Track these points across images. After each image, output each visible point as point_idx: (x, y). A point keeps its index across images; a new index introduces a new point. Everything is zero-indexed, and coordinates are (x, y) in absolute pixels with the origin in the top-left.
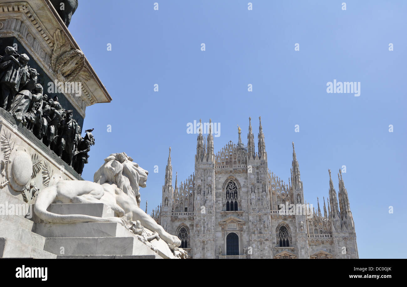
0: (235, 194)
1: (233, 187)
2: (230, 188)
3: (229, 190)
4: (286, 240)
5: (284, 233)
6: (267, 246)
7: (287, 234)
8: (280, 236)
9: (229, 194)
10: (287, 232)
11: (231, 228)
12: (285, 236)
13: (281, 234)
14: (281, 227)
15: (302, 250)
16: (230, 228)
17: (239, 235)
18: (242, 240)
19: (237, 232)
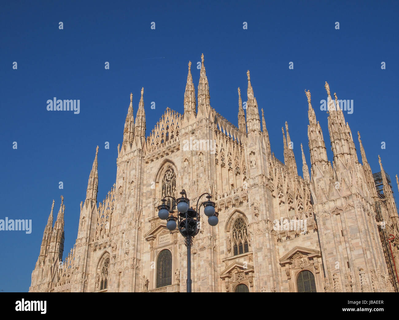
0: (173, 186)
1: (170, 176)
2: (167, 180)
3: (166, 182)
4: (243, 242)
5: (240, 231)
6: (204, 260)
7: (245, 231)
8: (235, 237)
9: (165, 190)
10: (245, 227)
11: (164, 242)
12: (241, 236)
13: (236, 232)
14: (236, 221)
15: (259, 254)
16: (161, 243)
17: (173, 250)
18: (176, 258)
19: (170, 246)
